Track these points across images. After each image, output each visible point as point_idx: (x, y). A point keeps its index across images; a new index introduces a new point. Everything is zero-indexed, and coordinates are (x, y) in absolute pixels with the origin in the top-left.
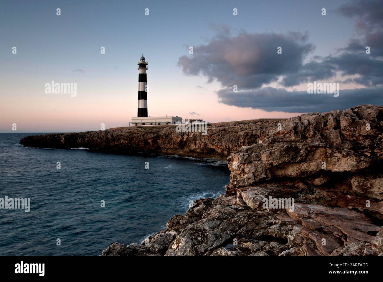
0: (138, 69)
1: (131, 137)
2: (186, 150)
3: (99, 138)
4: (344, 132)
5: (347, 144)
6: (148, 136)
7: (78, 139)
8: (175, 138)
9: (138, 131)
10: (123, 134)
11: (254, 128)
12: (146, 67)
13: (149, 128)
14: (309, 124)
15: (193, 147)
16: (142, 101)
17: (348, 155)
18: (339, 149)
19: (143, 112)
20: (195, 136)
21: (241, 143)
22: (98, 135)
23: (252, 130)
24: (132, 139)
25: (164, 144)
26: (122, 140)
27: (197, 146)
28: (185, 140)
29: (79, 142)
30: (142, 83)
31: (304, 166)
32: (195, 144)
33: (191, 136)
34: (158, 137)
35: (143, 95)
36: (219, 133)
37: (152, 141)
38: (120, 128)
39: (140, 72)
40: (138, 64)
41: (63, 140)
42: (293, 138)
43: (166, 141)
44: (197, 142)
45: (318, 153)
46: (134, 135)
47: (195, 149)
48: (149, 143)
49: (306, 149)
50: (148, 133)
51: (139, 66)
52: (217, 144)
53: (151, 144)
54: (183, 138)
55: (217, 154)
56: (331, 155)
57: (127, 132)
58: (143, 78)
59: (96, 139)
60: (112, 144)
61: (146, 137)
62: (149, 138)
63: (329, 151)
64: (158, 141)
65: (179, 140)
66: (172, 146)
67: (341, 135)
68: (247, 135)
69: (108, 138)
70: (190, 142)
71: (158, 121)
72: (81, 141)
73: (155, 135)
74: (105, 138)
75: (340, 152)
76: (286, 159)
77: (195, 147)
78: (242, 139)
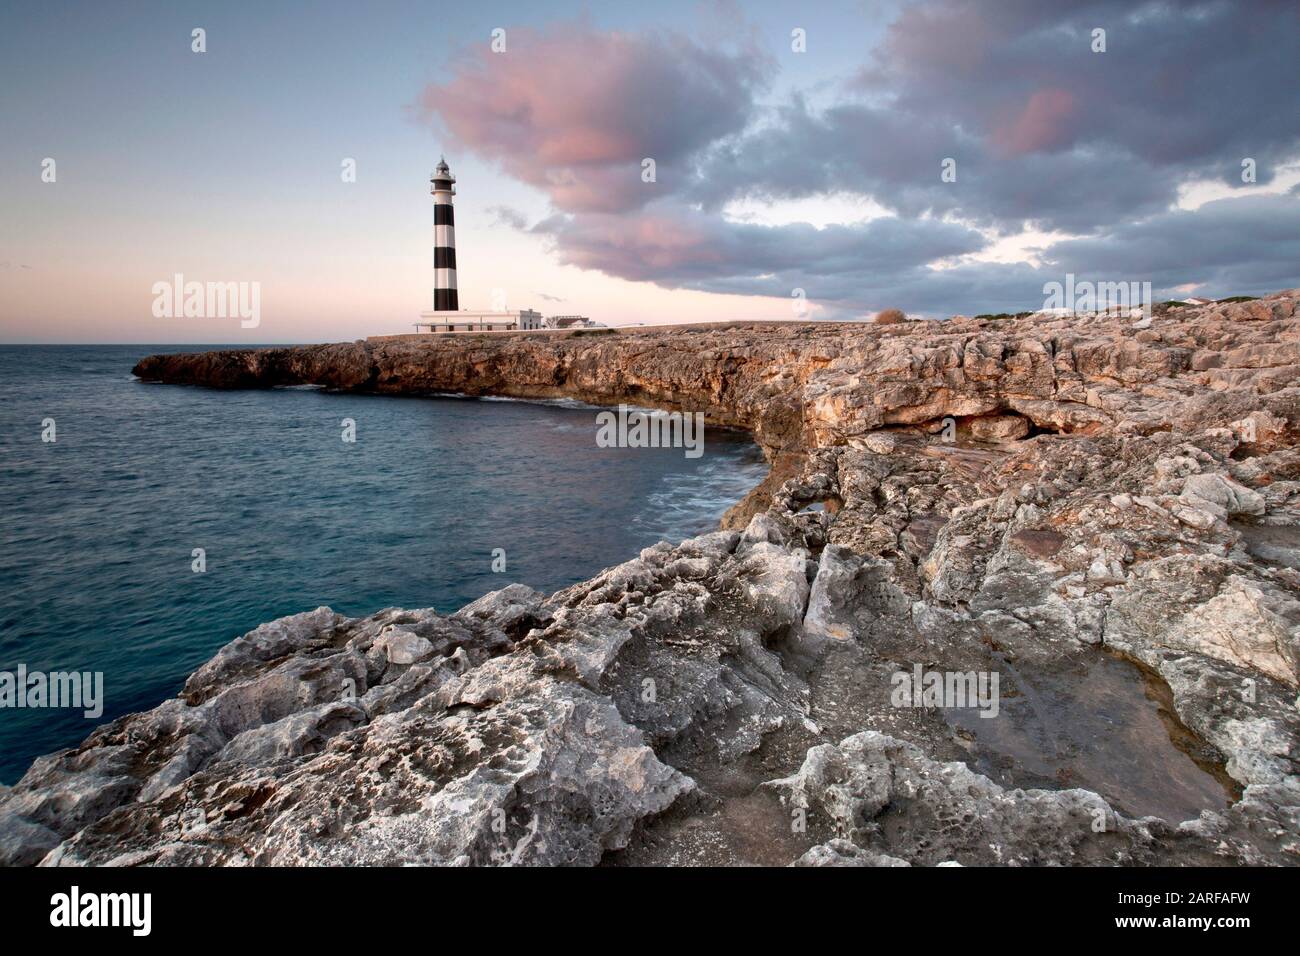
0: (433, 193)
1: (431, 358)
2: (572, 389)
3: (353, 361)
4: (968, 371)
5: (972, 385)
6: (475, 357)
7: (292, 364)
8: (544, 361)
9: (448, 345)
10: (412, 351)
11: (733, 343)
12: (453, 188)
13: (472, 338)
14: (927, 360)
15: (588, 381)
16: (444, 272)
17: (972, 396)
18: (963, 391)
19: (447, 299)
20: (594, 358)
21: (707, 374)
22: (350, 354)
23: (731, 348)
24: (434, 364)
25: (516, 376)
26: (411, 367)
27: (600, 379)
28: (567, 365)
29: (297, 372)
30: (442, 228)
31: (922, 410)
32: (595, 376)
33: (583, 357)
34: (499, 359)
35: (445, 258)
36: (651, 352)
37: (484, 369)
38: (396, 336)
39: (438, 199)
40: (432, 181)
41: (255, 366)
42: (909, 377)
43: (520, 369)
44: (599, 371)
45: (940, 395)
46: (439, 354)
47: (595, 387)
48: (478, 373)
49: (928, 390)
50: (473, 350)
51: (433, 184)
52: (649, 375)
53: (483, 375)
54: (564, 362)
55: (647, 396)
56: (954, 397)
57: (422, 348)
58: (444, 215)
59: (343, 363)
60: (385, 375)
61: (470, 359)
62: (478, 360)
63: (952, 392)
64: (499, 367)
65: (554, 366)
66: (536, 379)
67: (965, 373)
68: (720, 358)
69: (375, 362)
70: (582, 370)
71: (486, 320)
72: (302, 369)
73: (493, 354)
74: (367, 361)
75: (964, 394)
76: (905, 402)
77: (593, 382)
78: (709, 366)
